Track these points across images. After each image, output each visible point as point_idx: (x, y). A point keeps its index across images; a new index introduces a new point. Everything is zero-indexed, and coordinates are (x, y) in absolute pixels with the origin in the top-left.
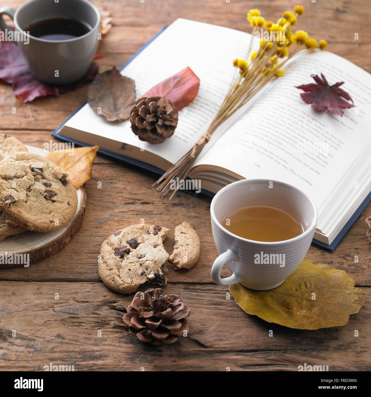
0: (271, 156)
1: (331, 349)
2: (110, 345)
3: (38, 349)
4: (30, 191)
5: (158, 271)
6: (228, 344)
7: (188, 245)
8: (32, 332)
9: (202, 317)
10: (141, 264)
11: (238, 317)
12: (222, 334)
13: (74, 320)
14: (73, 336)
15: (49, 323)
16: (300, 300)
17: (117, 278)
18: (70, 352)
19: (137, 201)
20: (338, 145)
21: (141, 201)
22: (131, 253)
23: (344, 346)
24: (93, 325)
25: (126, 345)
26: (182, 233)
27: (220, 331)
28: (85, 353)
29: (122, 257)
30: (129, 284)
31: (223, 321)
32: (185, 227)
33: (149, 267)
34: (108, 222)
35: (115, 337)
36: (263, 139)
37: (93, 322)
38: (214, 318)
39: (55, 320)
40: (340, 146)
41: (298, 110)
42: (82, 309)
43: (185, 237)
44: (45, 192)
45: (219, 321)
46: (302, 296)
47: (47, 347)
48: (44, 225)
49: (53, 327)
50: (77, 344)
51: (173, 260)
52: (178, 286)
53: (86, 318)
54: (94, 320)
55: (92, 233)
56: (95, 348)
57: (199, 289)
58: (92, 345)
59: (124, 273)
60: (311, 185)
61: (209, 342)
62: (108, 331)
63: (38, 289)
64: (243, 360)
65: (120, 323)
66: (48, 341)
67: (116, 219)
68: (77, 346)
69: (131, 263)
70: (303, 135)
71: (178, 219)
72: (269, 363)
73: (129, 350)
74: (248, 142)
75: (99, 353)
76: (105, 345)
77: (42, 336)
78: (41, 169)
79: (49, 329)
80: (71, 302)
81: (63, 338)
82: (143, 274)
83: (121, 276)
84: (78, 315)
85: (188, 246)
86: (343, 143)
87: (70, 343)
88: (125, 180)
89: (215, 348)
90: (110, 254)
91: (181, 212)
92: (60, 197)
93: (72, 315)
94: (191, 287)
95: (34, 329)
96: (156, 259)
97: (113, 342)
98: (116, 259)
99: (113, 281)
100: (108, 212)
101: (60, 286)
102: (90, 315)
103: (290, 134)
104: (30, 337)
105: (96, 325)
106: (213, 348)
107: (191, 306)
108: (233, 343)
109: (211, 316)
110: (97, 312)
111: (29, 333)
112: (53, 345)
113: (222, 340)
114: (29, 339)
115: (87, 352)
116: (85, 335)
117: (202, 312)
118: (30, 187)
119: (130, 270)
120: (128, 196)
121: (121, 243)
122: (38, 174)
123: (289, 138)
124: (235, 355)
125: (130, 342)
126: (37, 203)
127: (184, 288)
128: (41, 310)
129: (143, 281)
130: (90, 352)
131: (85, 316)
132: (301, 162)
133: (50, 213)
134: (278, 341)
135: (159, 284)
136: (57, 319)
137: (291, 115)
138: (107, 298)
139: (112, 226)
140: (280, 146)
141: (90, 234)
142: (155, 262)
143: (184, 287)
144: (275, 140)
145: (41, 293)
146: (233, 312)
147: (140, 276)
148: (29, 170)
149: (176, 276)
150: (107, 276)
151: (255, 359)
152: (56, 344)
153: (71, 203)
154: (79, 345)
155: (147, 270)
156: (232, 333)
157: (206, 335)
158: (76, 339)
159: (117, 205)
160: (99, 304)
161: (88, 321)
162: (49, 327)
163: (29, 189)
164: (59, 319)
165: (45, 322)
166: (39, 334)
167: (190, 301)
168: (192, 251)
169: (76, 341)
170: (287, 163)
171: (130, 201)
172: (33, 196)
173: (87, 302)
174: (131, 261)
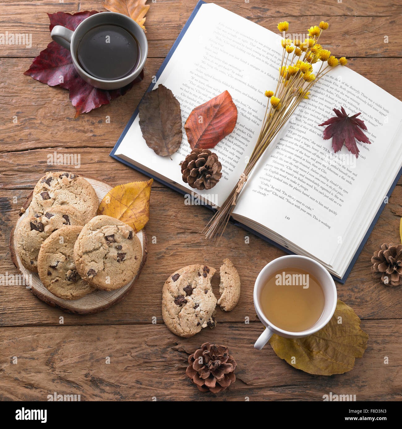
0: (298, 204)
1: (339, 384)
2: (176, 389)
3: (124, 396)
4: (106, 258)
5: (210, 319)
6: (263, 382)
7: (231, 286)
8: (117, 378)
9: (244, 356)
10: (196, 315)
11: (271, 355)
12: (259, 373)
13: (147, 365)
14: (148, 381)
15: (129, 369)
16: (318, 339)
17: (178, 326)
18: (147, 397)
19: (187, 231)
20: (352, 178)
21: (190, 231)
22: (188, 303)
23: (349, 380)
24: (162, 368)
25: (187, 388)
26: (226, 273)
27: (258, 370)
28: (159, 398)
29: (181, 306)
30: (188, 333)
31: (260, 360)
32: (228, 267)
33: (203, 317)
34: (165, 257)
35: (180, 380)
36: (292, 187)
37: (162, 365)
38: (253, 357)
39: (133, 366)
40: (354, 180)
41: (320, 147)
42: (153, 354)
43: (228, 278)
44: (118, 257)
45: (257, 360)
46: (320, 335)
47: (130, 394)
48: (119, 285)
49: (133, 373)
50: (152, 389)
51: (220, 304)
52: (225, 324)
53: (157, 363)
54: (163, 364)
55: (153, 270)
56: (166, 392)
57: (240, 327)
58: (163, 389)
59: (183, 322)
60: (329, 227)
61: (250, 381)
62: (174, 375)
63: (117, 333)
64: (275, 396)
65: (182, 365)
66: (130, 388)
67: (172, 253)
68: (152, 391)
69: (189, 314)
70: (324, 175)
71: (221, 250)
72: (295, 397)
73: (191, 392)
74: (280, 191)
75: (169, 397)
76: (173, 389)
77: (125, 383)
78: (113, 236)
79: (129, 375)
80: (144, 346)
81: (141, 384)
82: (199, 324)
83: (181, 324)
84: (150, 359)
85: (232, 288)
86: (356, 175)
87: (146, 388)
88: (175, 206)
89: (255, 386)
90: (172, 302)
91: (224, 242)
92: (129, 254)
93: (145, 360)
94: (235, 325)
95: (118, 376)
96: (208, 310)
97: (178, 385)
98: (176, 308)
99: (175, 329)
100: (164, 245)
101: (133, 329)
102: (159, 359)
103: (313, 176)
104: (116, 384)
105: (164, 368)
106: (253, 386)
107: (235, 346)
108: (268, 381)
109: (250, 355)
110: (164, 356)
111: (115, 380)
112: (134, 391)
113: (259, 379)
114: (116, 385)
115: (160, 396)
116: (157, 380)
117: (243, 352)
118: (106, 255)
119: (188, 320)
120: (179, 225)
121: (179, 291)
122: (111, 242)
123: (313, 182)
124: (269, 391)
125: (191, 384)
126: (112, 268)
127: (229, 327)
128: (122, 356)
129: (199, 330)
130: (162, 396)
131: (155, 360)
132: (322, 205)
133: (122, 273)
134: (301, 378)
135: (210, 327)
136: (134, 365)
137: (315, 154)
138: (171, 340)
139: (169, 261)
140: (305, 192)
141: (152, 271)
142: (207, 312)
143: (228, 325)
144: (301, 186)
145: (120, 337)
146: (267, 350)
147: (196, 327)
148: (104, 240)
149: (222, 316)
150: (170, 324)
151: (284, 395)
152: (136, 390)
153: (137, 257)
154: (153, 390)
155: (201, 319)
156: (267, 372)
157: (247, 375)
158: (151, 383)
159: (171, 236)
160: (165, 347)
161: (158, 365)
162: (130, 373)
163: (105, 257)
164: (136, 365)
165: (126, 369)
166: (122, 380)
167: (234, 341)
168: (234, 294)
169: (151, 386)
170: (311, 209)
171: (181, 231)
172: (109, 262)
173: (156, 346)
174: (189, 312)
